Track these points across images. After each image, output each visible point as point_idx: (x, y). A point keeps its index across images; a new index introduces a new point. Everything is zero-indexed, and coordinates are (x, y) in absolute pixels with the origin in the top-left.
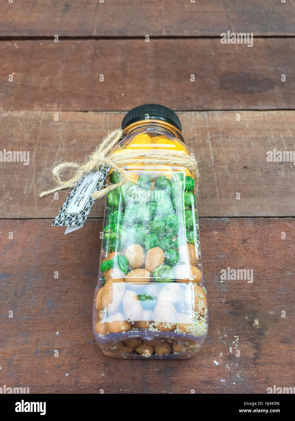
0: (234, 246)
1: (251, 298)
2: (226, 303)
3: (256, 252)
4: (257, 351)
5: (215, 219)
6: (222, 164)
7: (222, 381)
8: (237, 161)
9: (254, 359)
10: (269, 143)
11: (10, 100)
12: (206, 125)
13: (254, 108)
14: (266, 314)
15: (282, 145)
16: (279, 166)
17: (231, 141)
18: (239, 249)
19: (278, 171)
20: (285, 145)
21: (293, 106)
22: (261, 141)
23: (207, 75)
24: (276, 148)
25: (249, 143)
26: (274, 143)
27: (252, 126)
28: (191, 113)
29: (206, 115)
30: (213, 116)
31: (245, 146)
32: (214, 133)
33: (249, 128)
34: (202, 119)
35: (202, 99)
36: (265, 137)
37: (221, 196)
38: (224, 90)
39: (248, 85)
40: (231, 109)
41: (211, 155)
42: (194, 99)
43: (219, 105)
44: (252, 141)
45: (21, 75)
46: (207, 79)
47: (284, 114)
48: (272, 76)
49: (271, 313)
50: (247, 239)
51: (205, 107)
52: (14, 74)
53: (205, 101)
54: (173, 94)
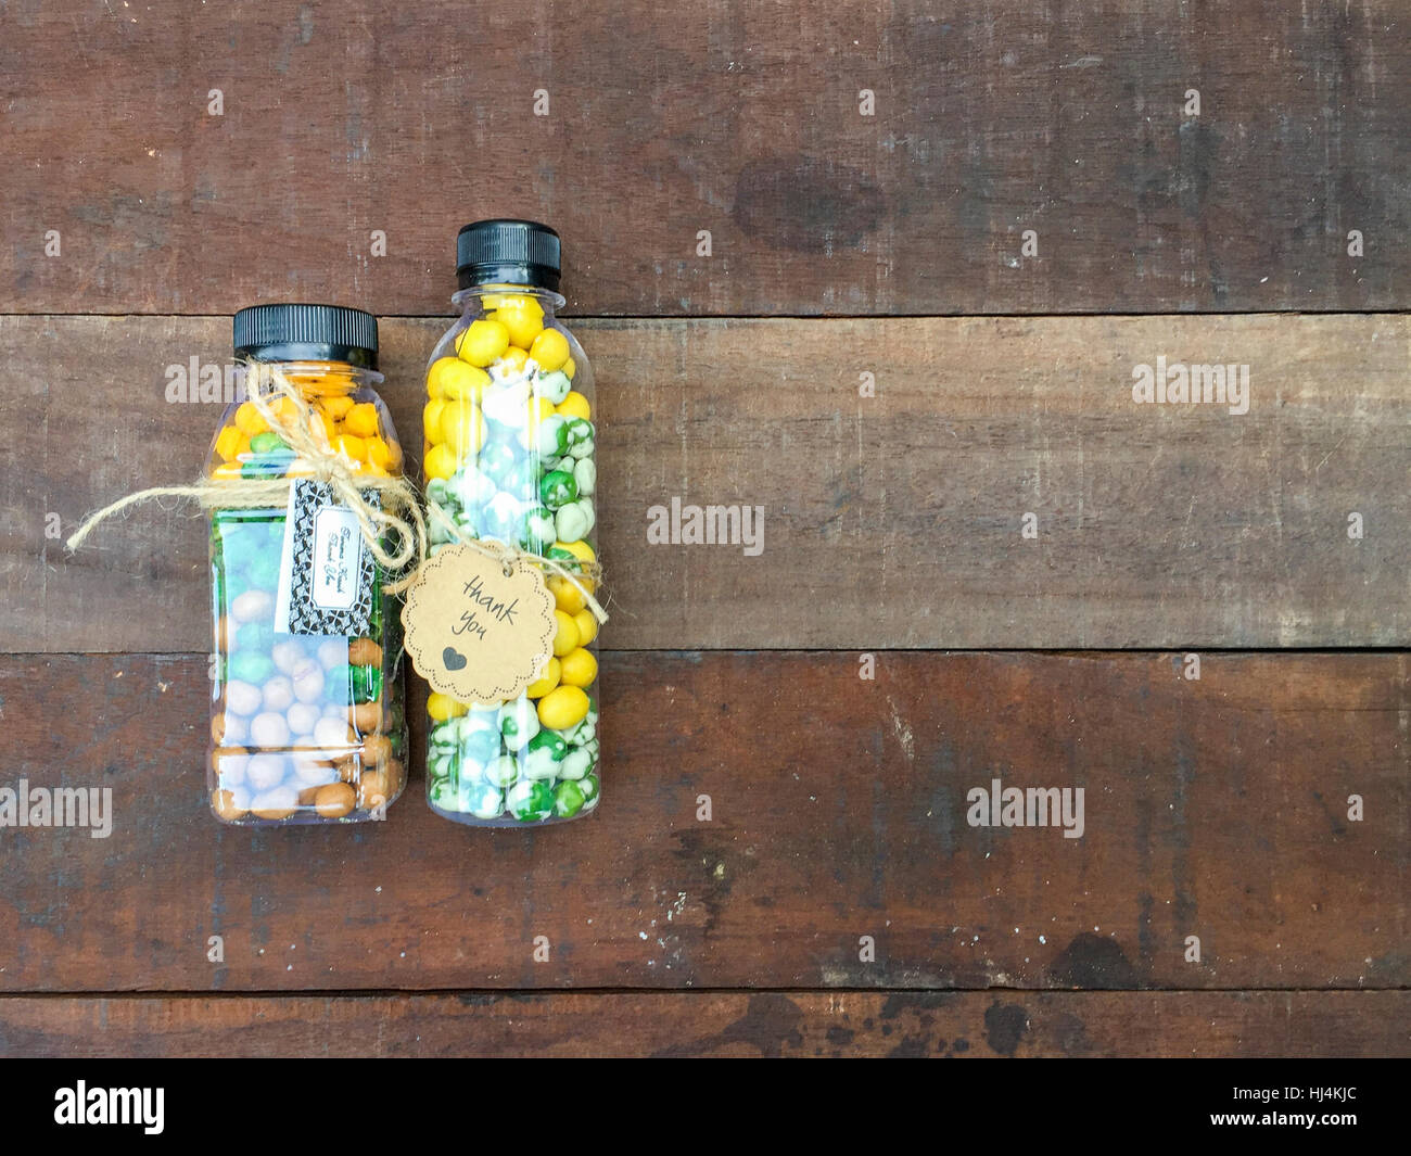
0: (702, 719)
1: (717, 825)
2: (674, 835)
4: (712, 917)
5: (673, 654)
6: (707, 504)
7: (650, 963)
9: (706, 930)
10: (826, 438)
11: (167, 270)
12: (680, 372)
13: (811, 309)
14: (739, 855)
15: (854, 445)
16: (832, 512)
17: (735, 429)
18: (712, 726)
19: (829, 525)
20: (861, 445)
21: (915, 304)
22: (808, 430)
23: (702, 168)
24: (838, 455)
25: (777, 437)
26: (837, 439)
27: (794, 377)
28: (647, 327)
29: (685, 334)
30: (702, 337)
31: (767, 445)
32: (698, 401)
33: (785, 385)
34: (673, 349)
35: (679, 271)
36: (819, 417)
37: (691, 596)
38: (743, 234)
39: (812, 212)
40: (752, 313)
41: (682, 477)
42: (659, 270)
43: (721, 297)
44: (785, 430)
45: (172, 161)
46: (701, 184)
47: (883, 333)
48: (883, 177)
49: (748, 853)
50: (730, 703)
51: (685, 304)
52: (151, 153)
53: (688, 280)
54: (604, 251)
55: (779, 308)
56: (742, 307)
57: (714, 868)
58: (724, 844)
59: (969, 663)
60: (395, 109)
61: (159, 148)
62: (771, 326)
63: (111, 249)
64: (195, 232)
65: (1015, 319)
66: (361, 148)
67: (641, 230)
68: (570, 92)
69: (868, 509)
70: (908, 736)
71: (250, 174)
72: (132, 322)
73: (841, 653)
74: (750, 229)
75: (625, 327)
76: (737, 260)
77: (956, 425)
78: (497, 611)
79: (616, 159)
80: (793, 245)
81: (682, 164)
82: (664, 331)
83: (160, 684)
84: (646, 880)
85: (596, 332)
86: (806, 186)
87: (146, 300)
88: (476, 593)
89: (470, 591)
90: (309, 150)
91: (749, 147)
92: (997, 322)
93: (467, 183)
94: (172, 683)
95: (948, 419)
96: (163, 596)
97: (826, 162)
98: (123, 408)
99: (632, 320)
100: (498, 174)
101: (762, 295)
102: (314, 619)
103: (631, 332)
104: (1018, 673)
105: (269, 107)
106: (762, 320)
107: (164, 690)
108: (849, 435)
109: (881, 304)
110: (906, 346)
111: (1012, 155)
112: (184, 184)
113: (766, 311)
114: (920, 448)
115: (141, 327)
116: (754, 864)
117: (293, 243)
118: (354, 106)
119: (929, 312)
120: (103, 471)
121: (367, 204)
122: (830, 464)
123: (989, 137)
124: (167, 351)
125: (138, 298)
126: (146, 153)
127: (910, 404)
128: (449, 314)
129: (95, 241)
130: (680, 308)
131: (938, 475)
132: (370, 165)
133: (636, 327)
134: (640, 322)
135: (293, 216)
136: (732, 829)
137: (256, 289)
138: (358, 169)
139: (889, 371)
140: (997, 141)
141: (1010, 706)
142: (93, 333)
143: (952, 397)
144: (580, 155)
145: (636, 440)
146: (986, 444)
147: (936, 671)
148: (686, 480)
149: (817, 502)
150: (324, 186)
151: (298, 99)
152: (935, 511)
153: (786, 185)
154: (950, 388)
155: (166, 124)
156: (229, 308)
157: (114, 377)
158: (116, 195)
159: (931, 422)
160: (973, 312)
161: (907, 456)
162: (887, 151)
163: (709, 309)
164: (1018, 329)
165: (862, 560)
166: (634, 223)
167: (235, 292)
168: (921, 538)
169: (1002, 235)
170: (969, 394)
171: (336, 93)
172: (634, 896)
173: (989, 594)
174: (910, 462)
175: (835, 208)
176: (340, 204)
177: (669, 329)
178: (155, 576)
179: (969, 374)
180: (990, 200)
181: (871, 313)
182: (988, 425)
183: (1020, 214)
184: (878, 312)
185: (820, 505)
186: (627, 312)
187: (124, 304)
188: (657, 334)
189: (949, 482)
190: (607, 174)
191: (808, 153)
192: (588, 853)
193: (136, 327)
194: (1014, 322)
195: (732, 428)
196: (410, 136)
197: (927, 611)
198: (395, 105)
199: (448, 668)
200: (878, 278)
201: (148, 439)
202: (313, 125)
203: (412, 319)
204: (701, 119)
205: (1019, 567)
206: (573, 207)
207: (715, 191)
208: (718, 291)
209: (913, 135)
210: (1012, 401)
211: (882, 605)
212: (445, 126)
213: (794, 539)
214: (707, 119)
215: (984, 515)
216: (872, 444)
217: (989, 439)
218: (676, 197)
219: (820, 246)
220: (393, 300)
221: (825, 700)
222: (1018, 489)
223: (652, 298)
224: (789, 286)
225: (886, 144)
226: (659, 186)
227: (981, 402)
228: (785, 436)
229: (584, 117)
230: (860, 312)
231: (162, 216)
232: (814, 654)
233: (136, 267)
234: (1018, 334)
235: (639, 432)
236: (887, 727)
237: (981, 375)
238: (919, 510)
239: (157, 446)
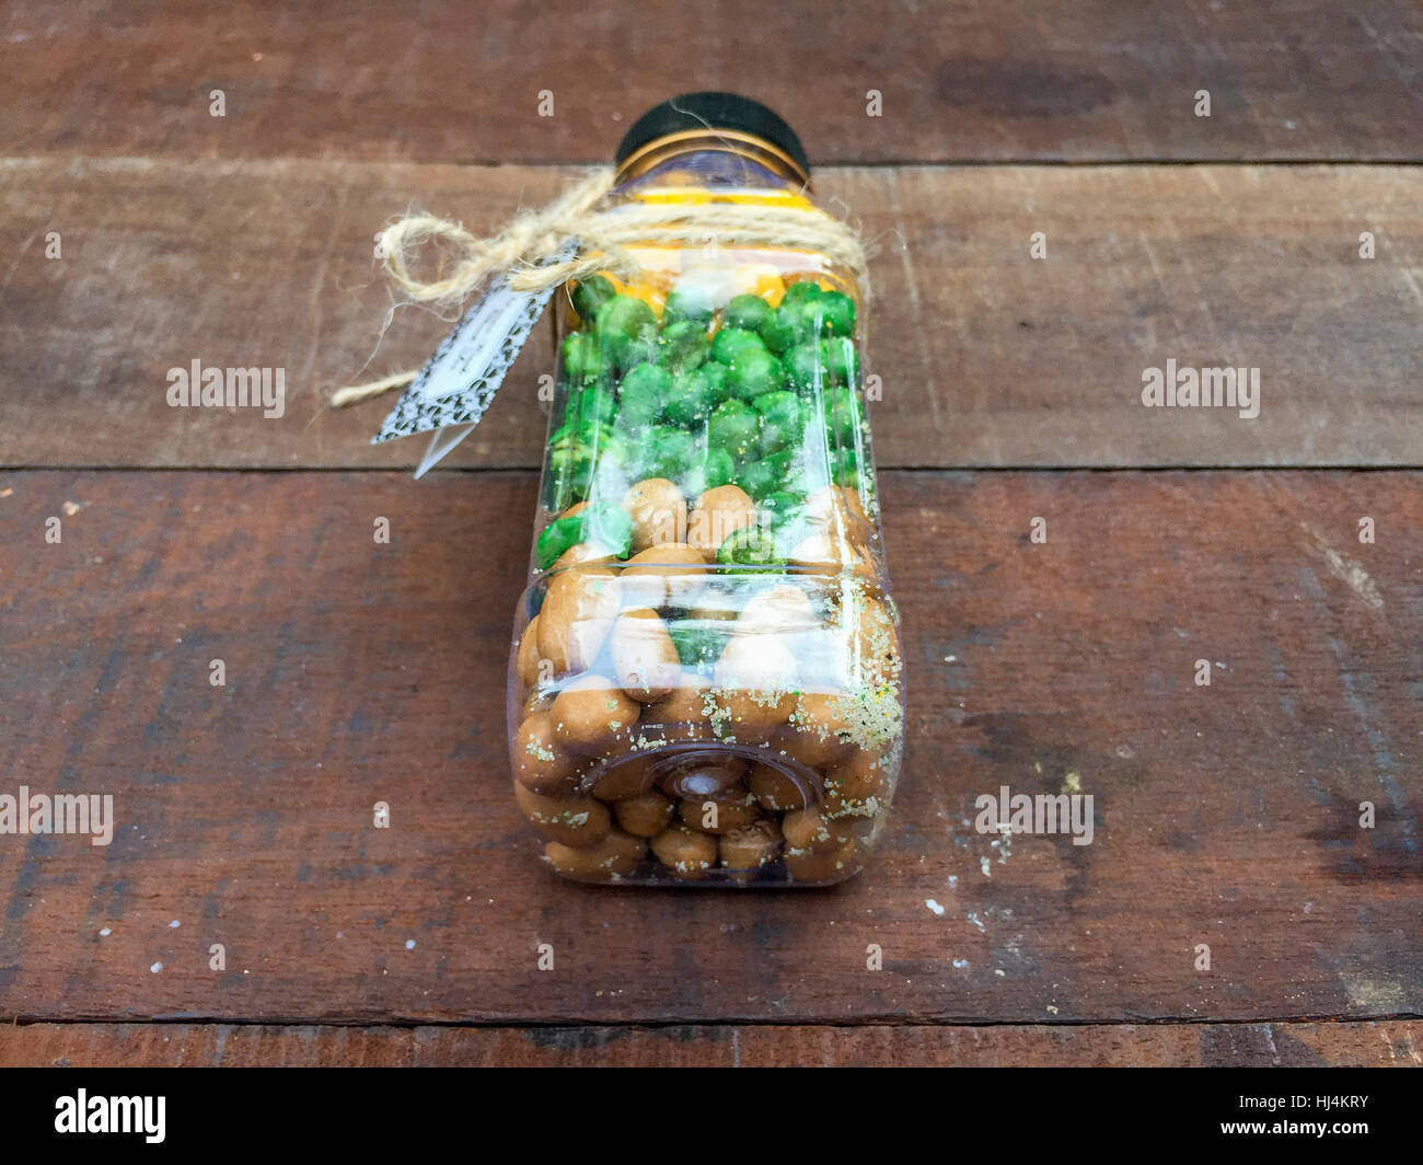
0: (991, 553)
1: (1051, 708)
2: (968, 723)
3: (1066, 570)
4: (1075, 872)
5: (924, 474)
6: (949, 314)
7: (957, 964)
8: (996, 308)
9: (1069, 897)
10: (1104, 256)
12: (890, 204)
13: (1049, 158)
14: (1106, 757)
15: (1146, 262)
16: (1134, 322)
17: (974, 249)
18: (1009, 560)
19: (1135, 334)
20: (1155, 262)
22: (1075, 250)
24: (1126, 271)
26: (1120, 257)
29: (892, 178)
30: (913, 179)
32: (918, 227)
33: (1033, 214)
34: (879, 187)
36: (1087, 239)
37: (943, 406)
38: (950, 107)
41: (909, 290)
43: (934, 149)
45: (282, 61)
48: (1107, 71)
49: (1122, 754)
51: (888, 153)
55: (1008, 156)
56: (963, 154)
57: (1058, 778)
58: (1071, 739)
61: (268, 54)
62: (1001, 171)
69: (1188, 320)
70: (1360, 575)
74: (958, 103)
80: (1014, 113)
81: (870, 63)
82: (865, 176)
86: (1017, 76)
91: (944, 51)
96: (118, 403)
97: (1034, 63)
112: (288, 75)
113: (992, 160)
114: (1237, 265)
122: (1118, 279)
127: (1206, 228)
131: (1275, 288)
143: (1263, 223)
147: (1370, 493)
148: (914, 293)
149: (1110, 313)
153: (994, 76)
154: (1256, 216)
161: (1224, 272)
163: (921, 159)
168: (1279, 347)
170: (1283, 220)
174: (1229, 277)
181: (1128, 160)
185: (1115, 316)
189: (1294, 295)
191: (1013, 57)
195: (970, 249)
197: (1323, 422)
207: (910, 80)
213: (1087, 347)
216: (1171, 261)
221: (1197, 529)
222: (1394, 301)
224: (1018, 140)
227: (1303, 227)
236: (1320, 564)
237: (1292, 207)
238: (1263, 319)
239: (172, 259)
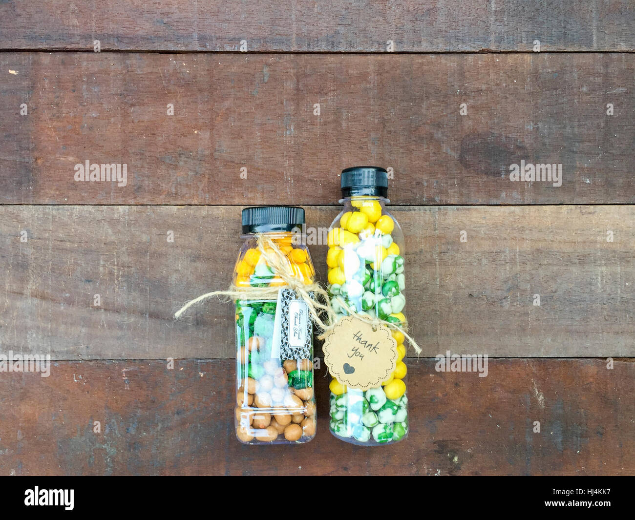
2: (434, 443)
3: (466, 394)
5: (433, 359)
6: (448, 291)
8: (463, 287)
10: (502, 260)
11: (203, 185)
12: (435, 230)
13: (495, 202)
14: (465, 452)
15: (515, 264)
16: (506, 294)
17: (461, 256)
18: (451, 392)
19: (504, 300)
20: (518, 264)
21: (542, 200)
22: (494, 256)
23: (445, 138)
24: (508, 268)
25: (480, 260)
26: (507, 261)
27: (487, 232)
28: (420, 210)
29: (437, 213)
30: (445, 214)
31: (475, 264)
32: (443, 244)
33: (483, 236)
34: (432, 220)
35: (435, 184)
36: (499, 251)
37: (441, 333)
38: (463, 168)
39: (495, 158)
40: (468, 204)
41: (437, 278)
42: (425, 184)
43: (454, 196)
44: (483, 257)
45: (206, 135)
46: (444, 145)
47: (528, 212)
48: (528, 142)
49: (469, 451)
50: (460, 382)
51: (437, 199)
52: (196, 132)
53: (439, 189)
54: (400, 175)
55: (480, 201)
56: (464, 201)
57: (453, 458)
58: (457, 447)
59: (569, 364)
60: (306, 112)
61: (200, 129)
62: (476, 209)
63: (178, 176)
64: (216, 167)
65: (588, 206)
66: (290, 129)
67: (417, 166)
68: (385, 104)
69: (522, 293)
70: (542, 397)
71: (240, 141)
72: (187, 209)
73: (510, 359)
74: (467, 166)
75: (410, 210)
76: (461, 180)
77: (562, 255)
78: (369, 347)
79: (406, 134)
80: (487, 173)
81: (435, 136)
82: (428, 212)
83: (200, 373)
84: (422, 464)
85: (397, 212)
86: (492, 146)
87: (193, 198)
88: (359, 339)
89: (356, 338)
90: (267, 131)
91: (466, 128)
92: (580, 208)
93: (338, 145)
94: (205, 373)
95: (558, 252)
96: (201, 333)
97: (501, 135)
98: (183, 247)
99: (413, 207)
100: (352, 141)
101: (473, 195)
102: (289, 352)
103: (413, 212)
104: (591, 368)
105: (249, 111)
106: (472, 207)
107: (202, 376)
108: (513, 259)
109: (527, 199)
110: (539, 218)
111: (586, 132)
112: (211, 145)
113: (474, 203)
114: (545, 265)
115: (192, 210)
116: (471, 456)
117: (260, 172)
118: (287, 111)
119: (550, 203)
120: (174, 276)
121: (293, 154)
122: (504, 272)
123: (576, 124)
124: (203, 222)
125: (190, 198)
126: (194, 132)
127: (540, 245)
128: (330, 204)
129: (171, 172)
130: (435, 201)
131: (554, 278)
132: (294, 137)
133: (415, 210)
134: (416, 207)
135: (260, 160)
136: (461, 440)
137: (243, 193)
138: (289, 139)
139: (530, 230)
140: (579, 126)
141: (588, 384)
142: (170, 214)
143: (560, 242)
144: (390, 132)
145: (415, 261)
146: (576, 263)
147: (554, 368)
148: (438, 280)
149: (498, 290)
150: (274, 147)
151: (262, 107)
152: (553, 294)
153: (483, 145)
154: (558, 238)
155: (203, 119)
156: (230, 202)
157: (179, 233)
158: (180, 151)
159: (550, 253)
160: (569, 203)
161: (539, 269)
162: (529, 130)
163: (448, 202)
164: (590, 211)
165: (520, 316)
166: (414, 163)
167: (233, 195)
168: (546, 307)
169: (582, 168)
170: (567, 240)
171: (279, 105)
172: (417, 471)
173: (577, 332)
174: (542, 272)
175: (506, 155)
176: (281, 155)
177: (430, 211)
178: (198, 324)
179: (567, 231)
180: (576, 153)
181: (522, 204)
182: (577, 254)
183: (590, 159)
184: (526, 203)
185: (499, 291)
186: (410, 203)
187: (184, 200)
188: (424, 213)
189: (559, 281)
190: (401, 141)
191: (493, 131)
192: (395, 451)
193: (189, 211)
194: (588, 208)
195: (459, 256)
196: (312, 124)
197: (549, 340)
198: (306, 110)
199: (346, 373)
200: (526, 187)
201: (195, 261)
202: (269, 119)
203: (313, 207)
204: (445, 116)
205: (591, 320)
206: (386, 155)
207: (451, 148)
208: (452, 194)
209: (541, 123)
210: (588, 244)
211: (529, 337)
212: (328, 119)
213: (488, 306)
214: (447, 116)
215: (575, 296)
216: (524, 263)
217: (577, 261)
218: (433, 151)
219: (499, 173)
220: (305, 198)
221: (503, 381)
222: (591, 284)
223: (422, 197)
224: (485, 191)
225: (529, 127)
226: (425, 146)
227: (573, 244)
228: (483, 260)
229: (391, 115)
230: (518, 203)
231: (201, 160)
232: (497, 359)
233: (189, 184)
234: (590, 213)
235: (417, 258)
236: (532, 393)
237: (573, 232)
238: (545, 294)
239: (198, 264)
